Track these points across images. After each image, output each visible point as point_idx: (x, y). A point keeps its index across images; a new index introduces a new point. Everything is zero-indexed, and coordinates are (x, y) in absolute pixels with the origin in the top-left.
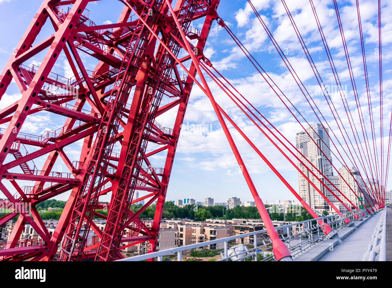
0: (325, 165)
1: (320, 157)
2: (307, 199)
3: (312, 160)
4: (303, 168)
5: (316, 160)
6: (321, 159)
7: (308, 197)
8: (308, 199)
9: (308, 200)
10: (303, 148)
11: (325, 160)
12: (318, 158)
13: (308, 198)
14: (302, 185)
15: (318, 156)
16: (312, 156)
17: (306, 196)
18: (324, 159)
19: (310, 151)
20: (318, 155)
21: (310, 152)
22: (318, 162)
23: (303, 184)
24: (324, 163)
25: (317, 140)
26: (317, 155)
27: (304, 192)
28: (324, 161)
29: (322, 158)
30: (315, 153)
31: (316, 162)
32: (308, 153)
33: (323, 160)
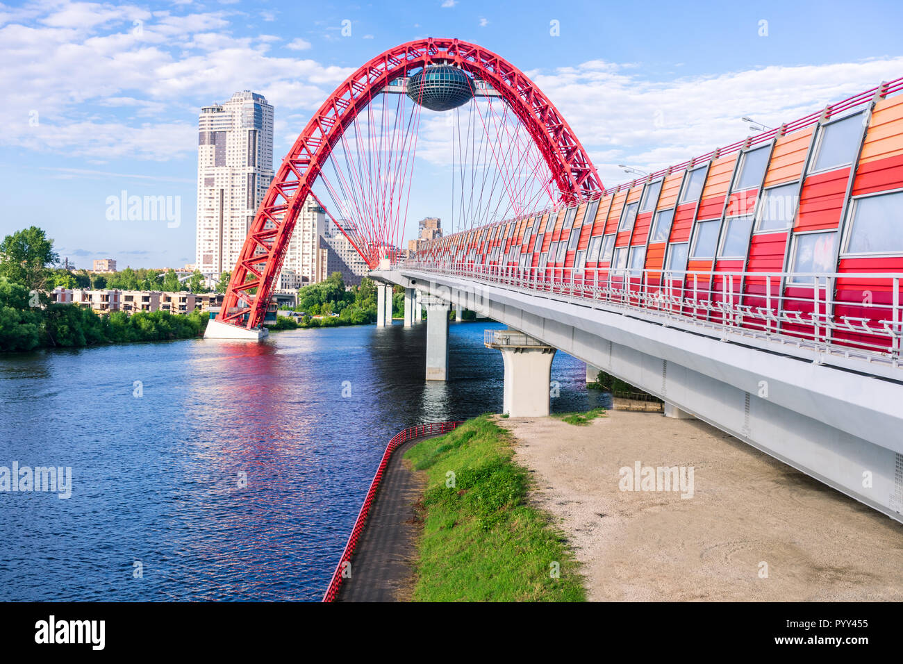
0: (260, 188)
1: (252, 170)
2: (214, 257)
3: (233, 174)
4: (211, 190)
5: (241, 176)
6: (254, 174)
7: (218, 254)
8: (216, 259)
9: (218, 261)
10: (214, 144)
11: (260, 177)
12: (247, 171)
13: (218, 258)
14: (205, 228)
15: (247, 167)
16: (235, 165)
17: (214, 252)
18: (259, 175)
19: (231, 153)
20: (249, 166)
21: (231, 157)
22: (246, 180)
23: (207, 226)
24: (258, 183)
25: (249, 131)
26: (247, 164)
27: (209, 244)
28: (259, 179)
29: (257, 172)
30: (242, 160)
31: (241, 180)
32: (227, 156)
33: (256, 177)
